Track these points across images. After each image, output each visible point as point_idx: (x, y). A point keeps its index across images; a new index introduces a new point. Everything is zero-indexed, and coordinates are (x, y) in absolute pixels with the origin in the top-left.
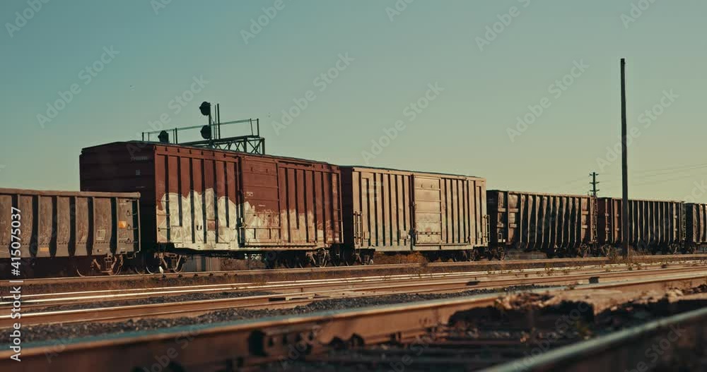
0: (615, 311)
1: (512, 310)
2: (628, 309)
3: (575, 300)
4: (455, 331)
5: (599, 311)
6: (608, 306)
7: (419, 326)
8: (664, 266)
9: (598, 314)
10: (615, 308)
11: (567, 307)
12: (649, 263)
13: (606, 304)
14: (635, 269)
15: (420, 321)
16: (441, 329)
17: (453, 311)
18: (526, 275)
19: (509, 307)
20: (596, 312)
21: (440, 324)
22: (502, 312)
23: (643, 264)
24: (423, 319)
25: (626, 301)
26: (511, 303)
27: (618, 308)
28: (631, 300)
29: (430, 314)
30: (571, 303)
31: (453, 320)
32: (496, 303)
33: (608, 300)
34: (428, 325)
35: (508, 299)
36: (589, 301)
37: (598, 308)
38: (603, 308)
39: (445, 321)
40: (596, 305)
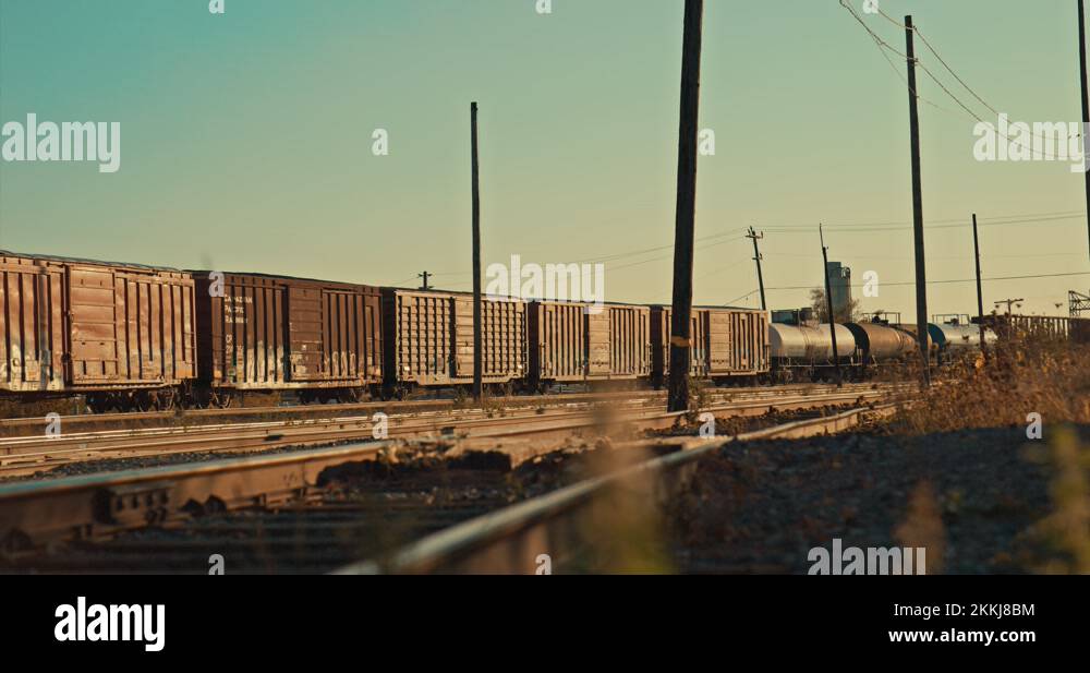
0: (539, 464)
1: (401, 464)
2: (557, 460)
3: (486, 450)
4: (328, 493)
5: (518, 464)
6: (528, 458)
7: (283, 487)
8: (540, 412)
9: (517, 468)
10: (538, 460)
11: (474, 459)
12: (514, 406)
13: (525, 454)
14: (497, 417)
15: (285, 477)
16: (310, 491)
17: (321, 466)
18: (341, 426)
19: (395, 460)
20: (514, 465)
21: (307, 485)
22: (389, 467)
23: (508, 409)
24: (288, 475)
25: (548, 451)
26: (398, 455)
27: (543, 459)
28: (558, 449)
29: (296, 469)
30: (480, 453)
31: (323, 479)
32: (378, 455)
33: (527, 449)
34: (294, 485)
35: (394, 450)
36: (504, 451)
37: (517, 460)
38: (521, 460)
39: (312, 479)
40: (513, 455)
